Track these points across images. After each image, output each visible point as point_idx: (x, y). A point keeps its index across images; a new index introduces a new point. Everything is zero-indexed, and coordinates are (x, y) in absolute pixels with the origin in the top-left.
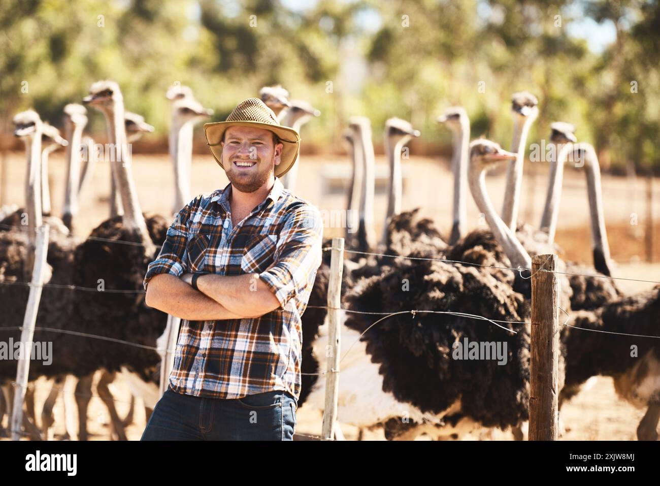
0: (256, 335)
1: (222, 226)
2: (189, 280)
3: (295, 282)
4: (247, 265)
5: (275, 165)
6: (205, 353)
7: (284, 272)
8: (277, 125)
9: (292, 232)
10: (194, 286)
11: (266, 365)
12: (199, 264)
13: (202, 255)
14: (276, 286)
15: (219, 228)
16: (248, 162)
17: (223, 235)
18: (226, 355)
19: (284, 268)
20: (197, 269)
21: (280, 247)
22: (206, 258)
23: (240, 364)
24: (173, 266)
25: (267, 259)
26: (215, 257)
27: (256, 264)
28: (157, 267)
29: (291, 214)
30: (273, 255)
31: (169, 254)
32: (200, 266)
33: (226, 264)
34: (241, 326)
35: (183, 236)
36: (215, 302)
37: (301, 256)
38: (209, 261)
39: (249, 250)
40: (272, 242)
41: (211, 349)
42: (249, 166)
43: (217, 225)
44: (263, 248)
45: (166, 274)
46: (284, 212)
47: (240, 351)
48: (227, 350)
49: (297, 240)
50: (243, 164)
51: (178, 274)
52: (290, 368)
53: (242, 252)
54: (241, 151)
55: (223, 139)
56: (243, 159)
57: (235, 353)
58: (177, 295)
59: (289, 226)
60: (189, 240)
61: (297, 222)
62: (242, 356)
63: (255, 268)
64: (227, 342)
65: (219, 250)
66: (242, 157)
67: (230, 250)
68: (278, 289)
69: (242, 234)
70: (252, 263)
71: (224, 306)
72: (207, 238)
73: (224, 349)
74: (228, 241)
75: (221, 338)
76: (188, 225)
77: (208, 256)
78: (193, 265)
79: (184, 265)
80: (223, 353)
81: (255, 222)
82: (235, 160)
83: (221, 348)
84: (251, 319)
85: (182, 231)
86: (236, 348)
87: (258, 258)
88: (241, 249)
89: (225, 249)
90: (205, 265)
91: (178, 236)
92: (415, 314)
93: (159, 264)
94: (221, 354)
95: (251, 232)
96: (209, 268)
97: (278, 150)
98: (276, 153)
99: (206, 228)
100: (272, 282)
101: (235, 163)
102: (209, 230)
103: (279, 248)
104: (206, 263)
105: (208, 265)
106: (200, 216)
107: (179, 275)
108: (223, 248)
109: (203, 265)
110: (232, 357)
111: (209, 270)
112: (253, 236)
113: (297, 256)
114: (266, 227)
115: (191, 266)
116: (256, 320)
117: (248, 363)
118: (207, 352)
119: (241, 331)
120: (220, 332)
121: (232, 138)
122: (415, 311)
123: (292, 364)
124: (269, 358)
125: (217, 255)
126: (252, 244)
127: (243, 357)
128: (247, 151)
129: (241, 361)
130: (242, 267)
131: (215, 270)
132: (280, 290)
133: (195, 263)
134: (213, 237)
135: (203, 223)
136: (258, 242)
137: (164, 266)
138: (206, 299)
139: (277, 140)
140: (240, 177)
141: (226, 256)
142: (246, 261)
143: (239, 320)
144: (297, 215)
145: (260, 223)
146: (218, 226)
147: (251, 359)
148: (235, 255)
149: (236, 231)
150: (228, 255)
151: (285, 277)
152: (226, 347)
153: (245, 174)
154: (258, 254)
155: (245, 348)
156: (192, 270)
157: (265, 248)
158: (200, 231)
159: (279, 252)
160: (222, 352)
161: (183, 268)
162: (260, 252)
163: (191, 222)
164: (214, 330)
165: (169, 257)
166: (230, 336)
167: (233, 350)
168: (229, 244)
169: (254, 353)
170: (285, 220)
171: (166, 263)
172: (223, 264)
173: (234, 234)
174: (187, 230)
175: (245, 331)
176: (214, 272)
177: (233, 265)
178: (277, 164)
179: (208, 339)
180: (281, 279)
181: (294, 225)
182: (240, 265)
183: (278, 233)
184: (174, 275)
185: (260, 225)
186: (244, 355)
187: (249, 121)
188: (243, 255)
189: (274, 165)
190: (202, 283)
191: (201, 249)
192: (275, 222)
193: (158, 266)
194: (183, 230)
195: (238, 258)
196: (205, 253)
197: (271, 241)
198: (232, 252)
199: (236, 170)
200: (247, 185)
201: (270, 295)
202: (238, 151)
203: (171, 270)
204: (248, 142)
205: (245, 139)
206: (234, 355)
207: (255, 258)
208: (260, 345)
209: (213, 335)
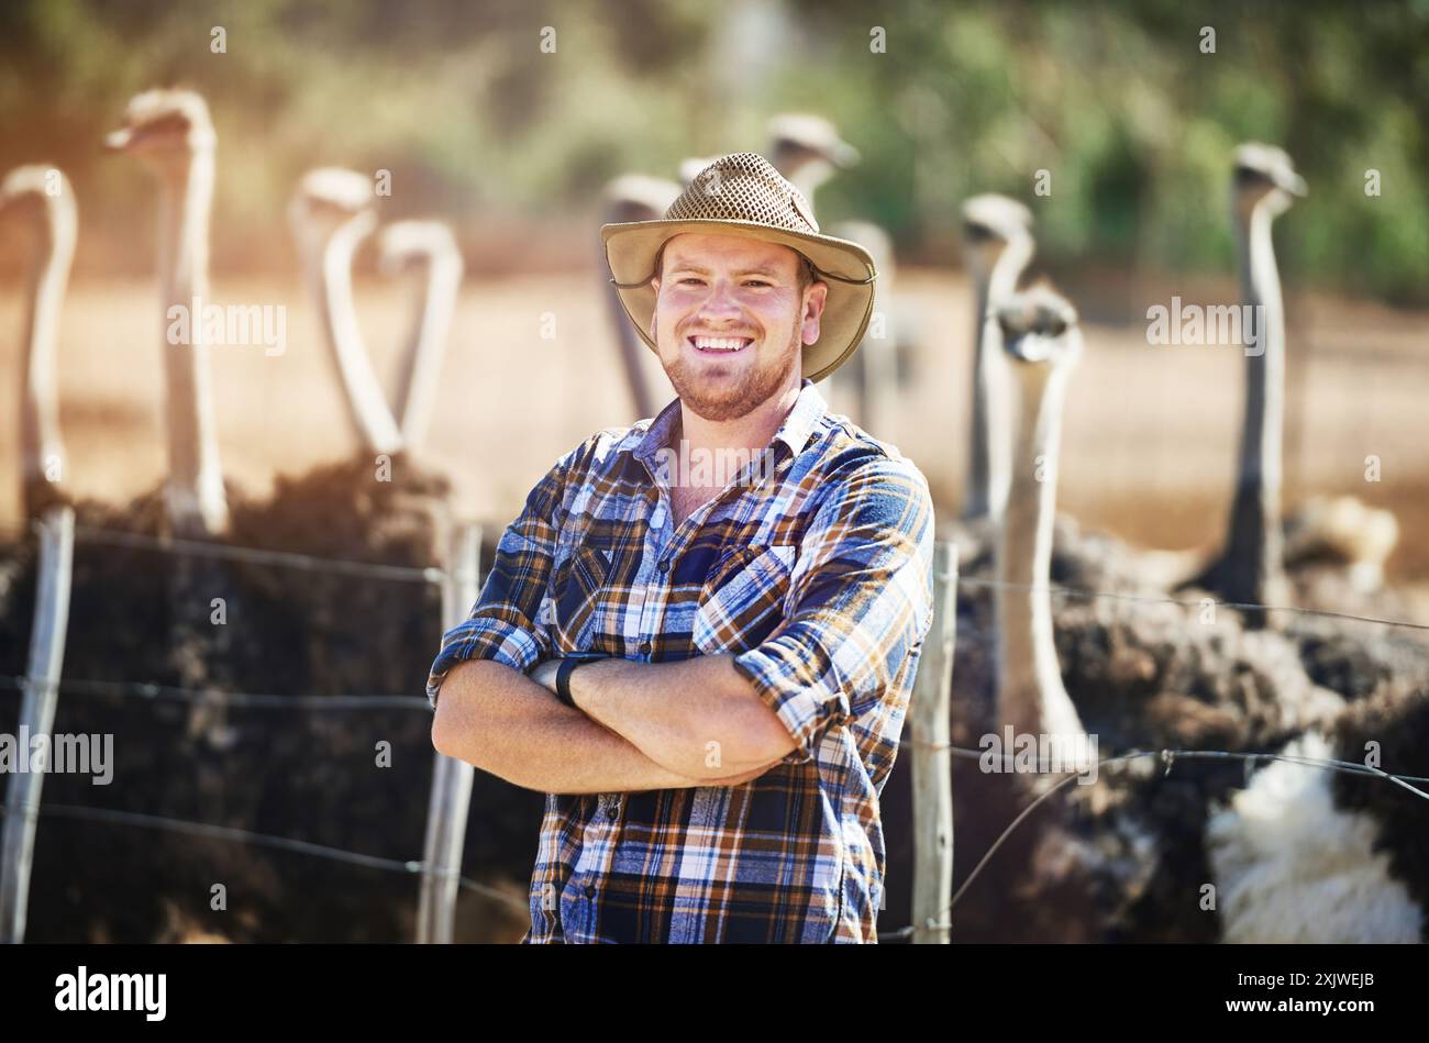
0: (738, 836)
1: (646, 523)
2: (550, 679)
3: (838, 678)
4: (708, 633)
5: (804, 345)
6: (592, 887)
7: (805, 650)
8: (811, 233)
9: (833, 535)
10: (563, 695)
11: (768, 920)
12: (580, 633)
13: (589, 606)
14: (777, 689)
15: (638, 530)
16: (728, 338)
17: (647, 547)
18: (653, 896)
19: (805, 640)
20: (574, 648)
21: (801, 578)
22: (599, 614)
23: (694, 921)
24: (508, 638)
25: (764, 614)
26: (622, 611)
27: (733, 630)
28: (461, 643)
29: (836, 486)
30: (782, 603)
31: (496, 606)
32: (582, 637)
33: (655, 631)
34: (694, 810)
35: (542, 555)
36: (619, 739)
37: (859, 604)
38: (607, 623)
39: (715, 591)
40: (780, 567)
41: (612, 876)
42: (734, 350)
43: (632, 520)
44: (752, 583)
45: (486, 662)
46: (818, 479)
47: (694, 880)
48: (657, 879)
49: (849, 558)
50: (714, 344)
51: (523, 661)
52: (846, 928)
53: (695, 596)
54: (711, 306)
55: (656, 270)
56: (715, 330)
57: (681, 890)
58: (512, 721)
59: (826, 519)
60: (557, 564)
61: (851, 506)
62: (699, 895)
63: (731, 642)
64: (657, 857)
65: (636, 591)
66: (712, 324)
67: (665, 590)
68: (785, 697)
69: (699, 546)
70: (721, 628)
71: (642, 748)
72: (602, 559)
73: (648, 878)
74: (661, 566)
75: (639, 844)
76: (555, 522)
77: (605, 609)
78: (564, 637)
79: (542, 637)
80: (646, 888)
81: (739, 511)
82: (691, 332)
83: (640, 876)
84: (725, 789)
85: (538, 539)
86: (682, 875)
87: (738, 613)
88: (694, 589)
89: (653, 588)
90: (595, 636)
91: (527, 553)
92: (1171, 761)
93: (467, 634)
94: (641, 891)
95: (725, 540)
96: (607, 643)
97: (812, 301)
98: (805, 311)
99: (604, 530)
100: (766, 676)
101: (692, 340)
102: (611, 537)
103: (797, 582)
104: (598, 629)
105: (603, 636)
106: (589, 494)
107: (527, 663)
108: (646, 585)
109: (589, 636)
110: (670, 900)
111: (606, 650)
112: (729, 550)
113: (847, 604)
114: (768, 524)
115: (558, 638)
116: (738, 792)
117: (718, 916)
118: (599, 884)
119: (696, 824)
120: (637, 827)
121: (681, 269)
122: (1172, 754)
123: (850, 917)
124: (775, 901)
125: (630, 607)
126: (724, 573)
127: (702, 899)
128: (726, 306)
129: (696, 911)
130: (695, 639)
131: (624, 648)
132: (791, 701)
133: (568, 629)
134: (621, 556)
135: (595, 516)
136: (741, 568)
137: (482, 639)
138: (595, 730)
139: (812, 273)
140: (706, 381)
141: (654, 610)
142: (709, 619)
143: (691, 792)
144: (853, 489)
145: (751, 515)
146: (634, 524)
147: (724, 904)
148: (677, 606)
149: (683, 538)
150: (661, 605)
151: (805, 663)
152: (653, 873)
153: (719, 373)
154: (738, 601)
155: (708, 872)
156: (562, 650)
157: (759, 585)
158: (585, 539)
159: (796, 593)
160: (642, 885)
161: (538, 644)
162: (745, 596)
163: (566, 513)
164: (623, 823)
165: (496, 614)
166: (665, 839)
167: (674, 881)
168: (663, 573)
169: (735, 886)
170: (818, 501)
171: (489, 631)
172: (647, 632)
173: (679, 544)
174: (552, 535)
175: (705, 825)
176: (621, 654)
177: (674, 636)
178: (809, 343)
179: (602, 848)
180: (794, 670)
181: (841, 515)
182: (690, 635)
183: (797, 539)
184: (510, 664)
185: (753, 519)
186: (703, 893)
187: (729, 220)
188: (698, 604)
189: (800, 346)
190: (583, 687)
191: (585, 590)
192: (791, 509)
193: (466, 639)
194: (541, 536)
195: (684, 614)
196: (596, 601)
197: (777, 562)
198: (670, 598)
199: (696, 362)
200: (726, 403)
201: (761, 716)
202: (701, 305)
203: (501, 649)
204: (730, 281)
205: (720, 270)
206: (677, 894)
207: (731, 613)
208: (749, 864)
209: (620, 838)
